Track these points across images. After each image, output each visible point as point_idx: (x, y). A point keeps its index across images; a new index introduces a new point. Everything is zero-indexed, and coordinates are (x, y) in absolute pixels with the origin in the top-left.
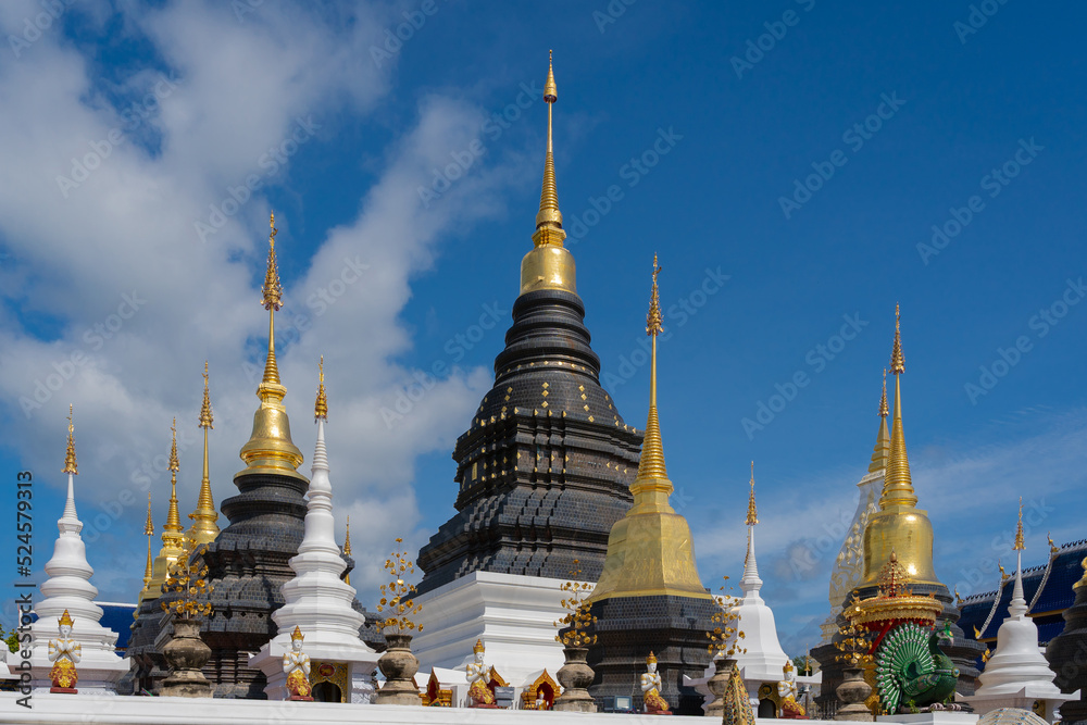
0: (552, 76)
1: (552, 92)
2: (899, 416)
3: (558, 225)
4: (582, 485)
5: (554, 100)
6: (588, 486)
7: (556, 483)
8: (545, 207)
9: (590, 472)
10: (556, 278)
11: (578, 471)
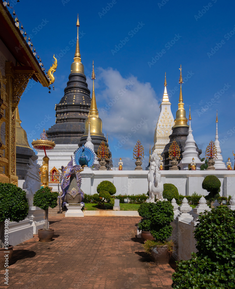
0: (78, 20)
1: (78, 24)
2: (94, 91)
3: (79, 56)
4: (72, 120)
5: (79, 26)
6: (73, 120)
7: (66, 121)
8: (76, 52)
9: (74, 117)
10: (78, 69)
11: (71, 117)
